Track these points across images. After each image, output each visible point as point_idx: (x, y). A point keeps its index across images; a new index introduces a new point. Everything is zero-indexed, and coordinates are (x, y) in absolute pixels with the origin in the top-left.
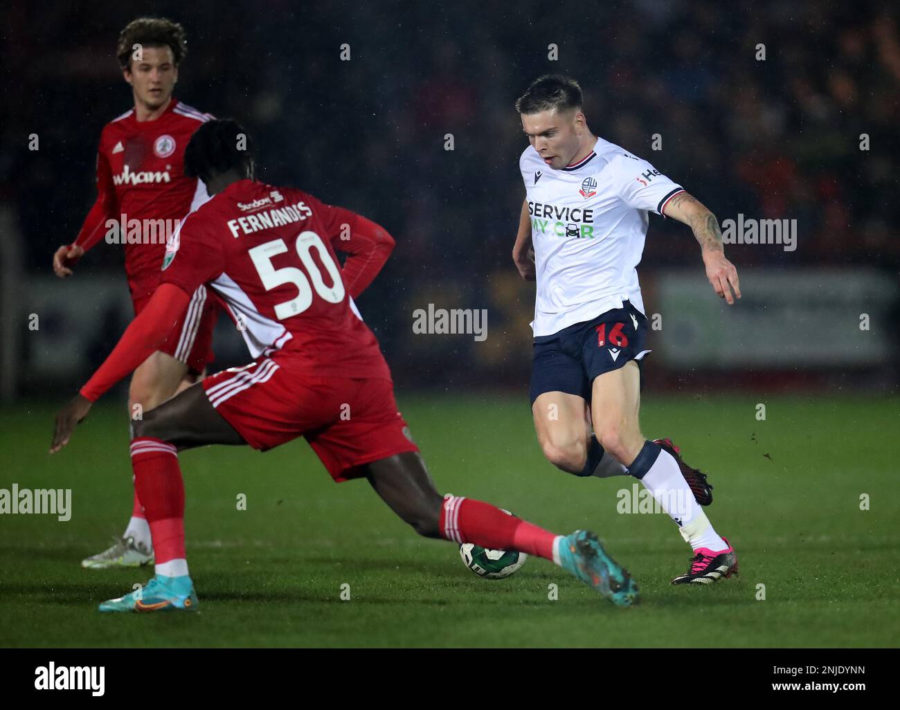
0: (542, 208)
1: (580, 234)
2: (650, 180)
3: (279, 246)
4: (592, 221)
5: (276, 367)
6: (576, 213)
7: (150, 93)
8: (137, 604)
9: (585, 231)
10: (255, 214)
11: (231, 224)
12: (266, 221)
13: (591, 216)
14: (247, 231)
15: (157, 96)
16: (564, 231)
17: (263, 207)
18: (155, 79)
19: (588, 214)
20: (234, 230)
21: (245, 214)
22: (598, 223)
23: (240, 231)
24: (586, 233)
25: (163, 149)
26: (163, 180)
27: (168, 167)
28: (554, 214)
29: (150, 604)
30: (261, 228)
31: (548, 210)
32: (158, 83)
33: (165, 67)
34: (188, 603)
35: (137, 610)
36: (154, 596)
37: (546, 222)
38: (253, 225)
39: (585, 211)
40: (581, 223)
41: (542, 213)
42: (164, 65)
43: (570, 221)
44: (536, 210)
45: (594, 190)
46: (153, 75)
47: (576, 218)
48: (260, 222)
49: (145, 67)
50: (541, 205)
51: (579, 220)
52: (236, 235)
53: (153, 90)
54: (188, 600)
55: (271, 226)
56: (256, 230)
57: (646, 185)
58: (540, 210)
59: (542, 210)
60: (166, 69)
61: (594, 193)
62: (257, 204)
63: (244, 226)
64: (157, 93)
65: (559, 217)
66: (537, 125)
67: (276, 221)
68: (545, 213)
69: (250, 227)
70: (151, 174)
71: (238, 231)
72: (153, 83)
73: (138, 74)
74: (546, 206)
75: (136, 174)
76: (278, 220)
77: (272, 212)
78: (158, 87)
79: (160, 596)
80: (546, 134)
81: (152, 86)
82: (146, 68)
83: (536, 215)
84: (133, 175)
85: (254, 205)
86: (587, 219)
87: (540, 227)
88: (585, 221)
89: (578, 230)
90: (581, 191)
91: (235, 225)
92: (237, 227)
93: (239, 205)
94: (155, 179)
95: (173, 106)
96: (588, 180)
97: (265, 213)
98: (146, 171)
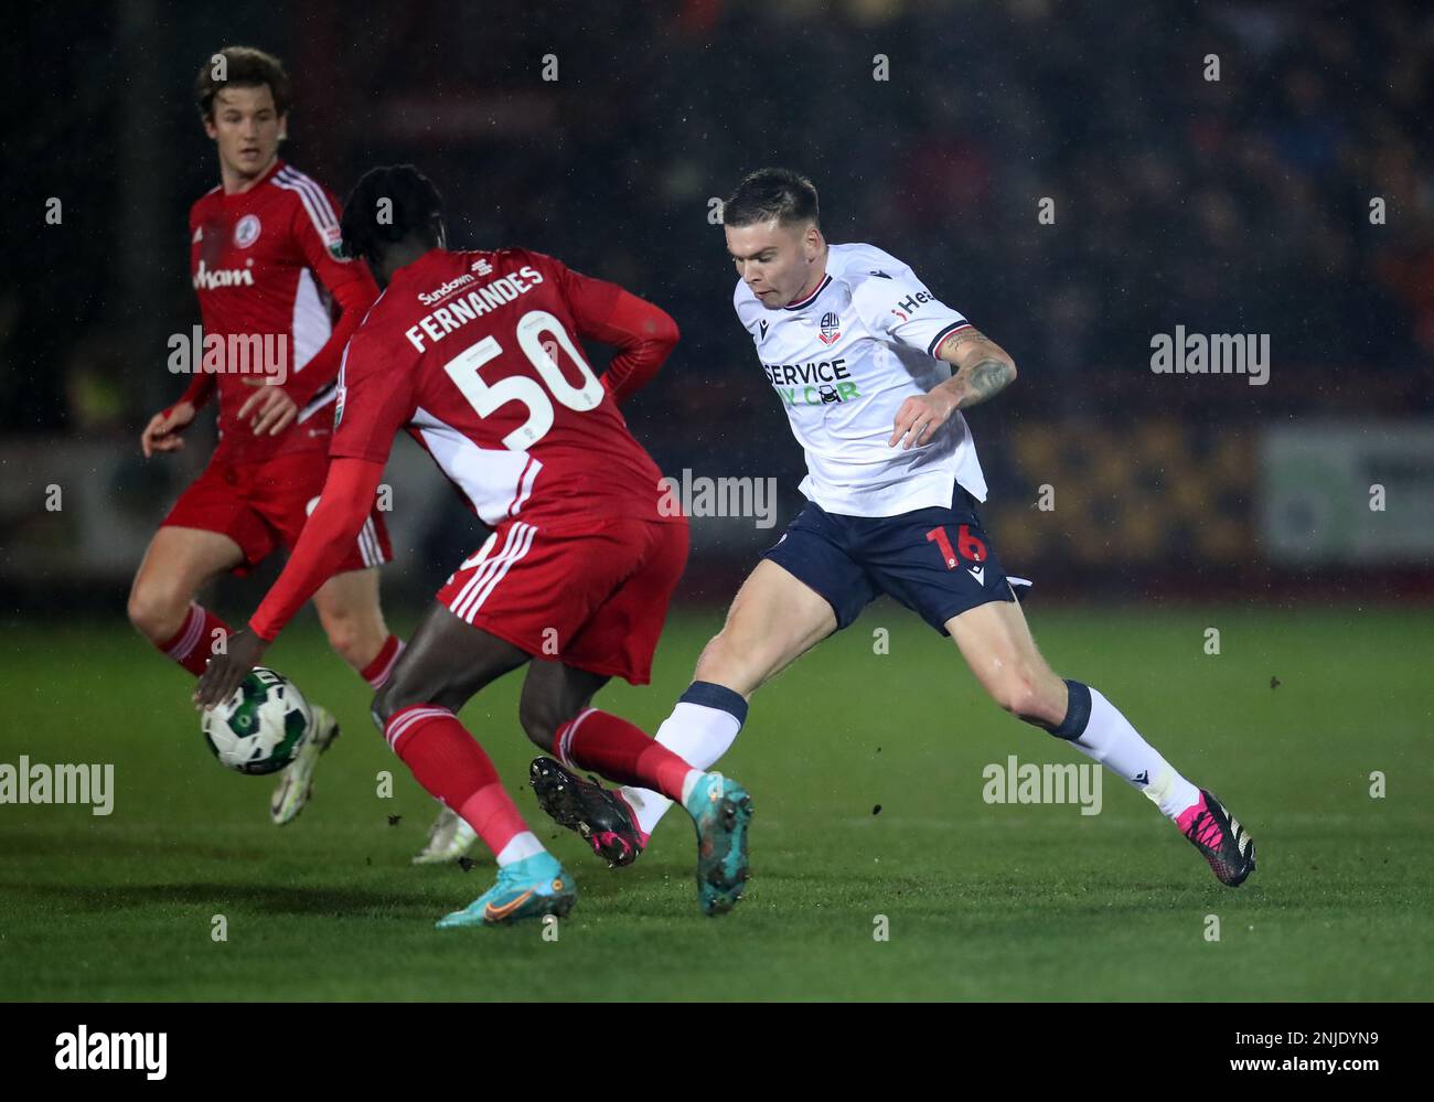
0: (781, 371)
1: (840, 396)
2: (911, 312)
3: (488, 348)
4: (849, 375)
5: (533, 530)
6: (824, 368)
7: (243, 156)
8: (488, 911)
9: (845, 390)
10: (445, 305)
11: (410, 334)
12: (463, 312)
13: (844, 369)
14: (436, 337)
15: (253, 160)
16: (818, 397)
17: (456, 292)
18: (249, 135)
19: (839, 366)
20: (417, 342)
21: (430, 310)
22: (858, 374)
23: (427, 341)
24: (848, 393)
25: (244, 236)
26: (243, 281)
27: (250, 262)
28: (798, 377)
29: (506, 904)
30: (457, 325)
31: (790, 373)
32: (252, 140)
33: (263, 115)
34: (557, 885)
35: (491, 919)
36: (508, 891)
37: (792, 390)
38: (445, 323)
39: (834, 363)
40: (835, 382)
41: (782, 378)
42: (260, 112)
43: (821, 382)
44: (776, 375)
45: (837, 331)
46: (245, 127)
47: (827, 376)
48: (454, 317)
49: (232, 115)
50: (778, 368)
51: (831, 378)
52: (421, 349)
53: (247, 151)
54: (557, 882)
55: (473, 316)
56: (449, 330)
57: (905, 319)
58: (779, 375)
59: (783, 375)
60: (264, 119)
61: (838, 335)
62: (447, 288)
63: (430, 330)
64: (253, 154)
65: (806, 380)
66: (748, 243)
67: (478, 309)
68: (787, 378)
69: (440, 329)
70: (228, 273)
71: (422, 342)
72: (246, 139)
73: (225, 127)
74: (785, 368)
75: (213, 273)
76: (483, 305)
77: (472, 296)
78: (252, 146)
79: (516, 888)
80: (758, 256)
81: (245, 145)
82: (236, 117)
83: (777, 383)
84: (209, 274)
85: (443, 292)
86: (841, 373)
87: (788, 400)
88: (839, 377)
89: (835, 391)
90: (821, 337)
91: (416, 334)
92: (421, 337)
93: (421, 297)
94: (233, 281)
95: (273, 173)
96: (826, 318)
97: (461, 301)
98: (223, 268)
